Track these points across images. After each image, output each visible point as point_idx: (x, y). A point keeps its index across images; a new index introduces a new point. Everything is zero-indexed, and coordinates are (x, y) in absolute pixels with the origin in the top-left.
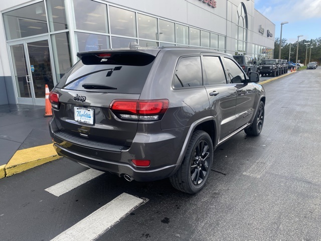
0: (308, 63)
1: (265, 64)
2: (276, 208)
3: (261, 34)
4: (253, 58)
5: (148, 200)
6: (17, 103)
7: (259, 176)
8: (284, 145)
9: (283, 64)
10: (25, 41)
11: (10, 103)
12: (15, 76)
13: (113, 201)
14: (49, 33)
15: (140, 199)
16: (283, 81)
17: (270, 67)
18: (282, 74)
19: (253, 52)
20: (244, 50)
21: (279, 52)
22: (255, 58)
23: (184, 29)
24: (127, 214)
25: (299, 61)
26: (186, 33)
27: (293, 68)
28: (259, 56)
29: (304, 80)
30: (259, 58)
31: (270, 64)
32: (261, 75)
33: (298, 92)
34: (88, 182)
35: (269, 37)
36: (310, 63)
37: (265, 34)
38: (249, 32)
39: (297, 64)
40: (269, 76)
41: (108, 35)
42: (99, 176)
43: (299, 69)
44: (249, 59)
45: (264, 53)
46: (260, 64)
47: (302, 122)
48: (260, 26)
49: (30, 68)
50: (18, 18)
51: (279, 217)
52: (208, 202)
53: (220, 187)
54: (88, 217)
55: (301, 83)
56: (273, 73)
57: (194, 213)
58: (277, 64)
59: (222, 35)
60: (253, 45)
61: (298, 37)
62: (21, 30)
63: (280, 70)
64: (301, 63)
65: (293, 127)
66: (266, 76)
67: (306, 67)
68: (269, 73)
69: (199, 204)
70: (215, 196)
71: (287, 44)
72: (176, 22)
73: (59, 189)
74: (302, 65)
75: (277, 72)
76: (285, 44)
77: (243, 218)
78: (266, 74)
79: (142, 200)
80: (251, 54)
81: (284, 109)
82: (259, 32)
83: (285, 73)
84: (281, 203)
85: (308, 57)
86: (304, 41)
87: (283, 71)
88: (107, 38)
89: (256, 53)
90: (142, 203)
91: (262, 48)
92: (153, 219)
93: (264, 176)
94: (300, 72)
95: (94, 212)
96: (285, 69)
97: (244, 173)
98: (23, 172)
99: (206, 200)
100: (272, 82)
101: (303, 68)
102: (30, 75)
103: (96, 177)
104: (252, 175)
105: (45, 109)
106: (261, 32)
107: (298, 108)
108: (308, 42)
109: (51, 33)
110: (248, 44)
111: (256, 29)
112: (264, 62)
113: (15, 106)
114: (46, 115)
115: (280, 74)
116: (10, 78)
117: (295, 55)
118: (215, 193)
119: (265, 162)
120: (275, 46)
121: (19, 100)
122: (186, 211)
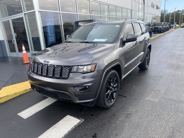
0: (181, 24)
1: (155, 26)
2: (170, 125)
3: (153, 7)
4: (148, 22)
5: (83, 120)
6: (9, 56)
7: (157, 100)
8: (171, 77)
9: (166, 25)
10: (10, 19)
11: (5, 56)
12: (6, 40)
13: (60, 122)
14: (24, 13)
15: (78, 120)
16: (167, 35)
17: (158, 27)
18: (166, 31)
19: (148, 19)
20: (143, 18)
21: (163, 18)
22: (149, 22)
23: (106, 7)
24: (69, 131)
25: (176, 23)
26: (107, 9)
27: (173, 27)
28: (152, 21)
29: (179, 34)
30: (152, 22)
31: (158, 26)
32: (153, 33)
33: (177, 42)
34: (45, 108)
35: (158, 9)
36: (182, 24)
37: (155, 7)
38: (145, 7)
39: (174, 25)
40: (158, 33)
41: (59, 12)
42: (53, 103)
43: (175, 28)
44: (146, 23)
45: (155, 19)
46: (153, 26)
47: (181, 61)
48: (152, 2)
49: (14, 35)
50: (6, 5)
51: (173, 132)
52: (123, 121)
53: (131, 109)
54: (43, 134)
55: (178, 36)
56: (161, 31)
57: (114, 130)
58: (163, 25)
59: (129, 9)
60: (148, 15)
61: (175, 8)
62: (8, 12)
63: (165, 29)
64: (177, 24)
65: (176, 65)
66: (156, 33)
67: (180, 26)
68: (158, 31)
69: (118, 122)
70: (128, 116)
71: (168, 13)
72: (101, 3)
73: (26, 114)
74: (177, 25)
75: (163, 30)
76: (167, 13)
77: (148, 133)
78: (156, 32)
79: (80, 120)
80: (147, 20)
81: (169, 53)
82: (152, 6)
83: (167, 30)
84: (173, 120)
85: (181, 21)
86: (179, 11)
87: (167, 29)
88: (59, 14)
89: (150, 19)
90: (79, 123)
91: (154, 16)
92: (86, 135)
93: (160, 100)
94: (177, 30)
95: (48, 130)
96: (167, 28)
97: (147, 98)
98: (6, 102)
99: (122, 120)
100: (160, 36)
101: (178, 27)
102: (15, 39)
103: (50, 104)
104: (152, 99)
105: (23, 60)
106: (153, 6)
107: (178, 52)
108: (181, 11)
109: (25, 13)
110: (145, 14)
111: (150, 5)
112: (155, 25)
113: (7, 57)
114: (24, 63)
115: (165, 32)
116: (3, 41)
117: (173, 20)
118: (128, 114)
119: (160, 90)
120: (161, 15)
121: (9, 54)
122: (108, 128)
